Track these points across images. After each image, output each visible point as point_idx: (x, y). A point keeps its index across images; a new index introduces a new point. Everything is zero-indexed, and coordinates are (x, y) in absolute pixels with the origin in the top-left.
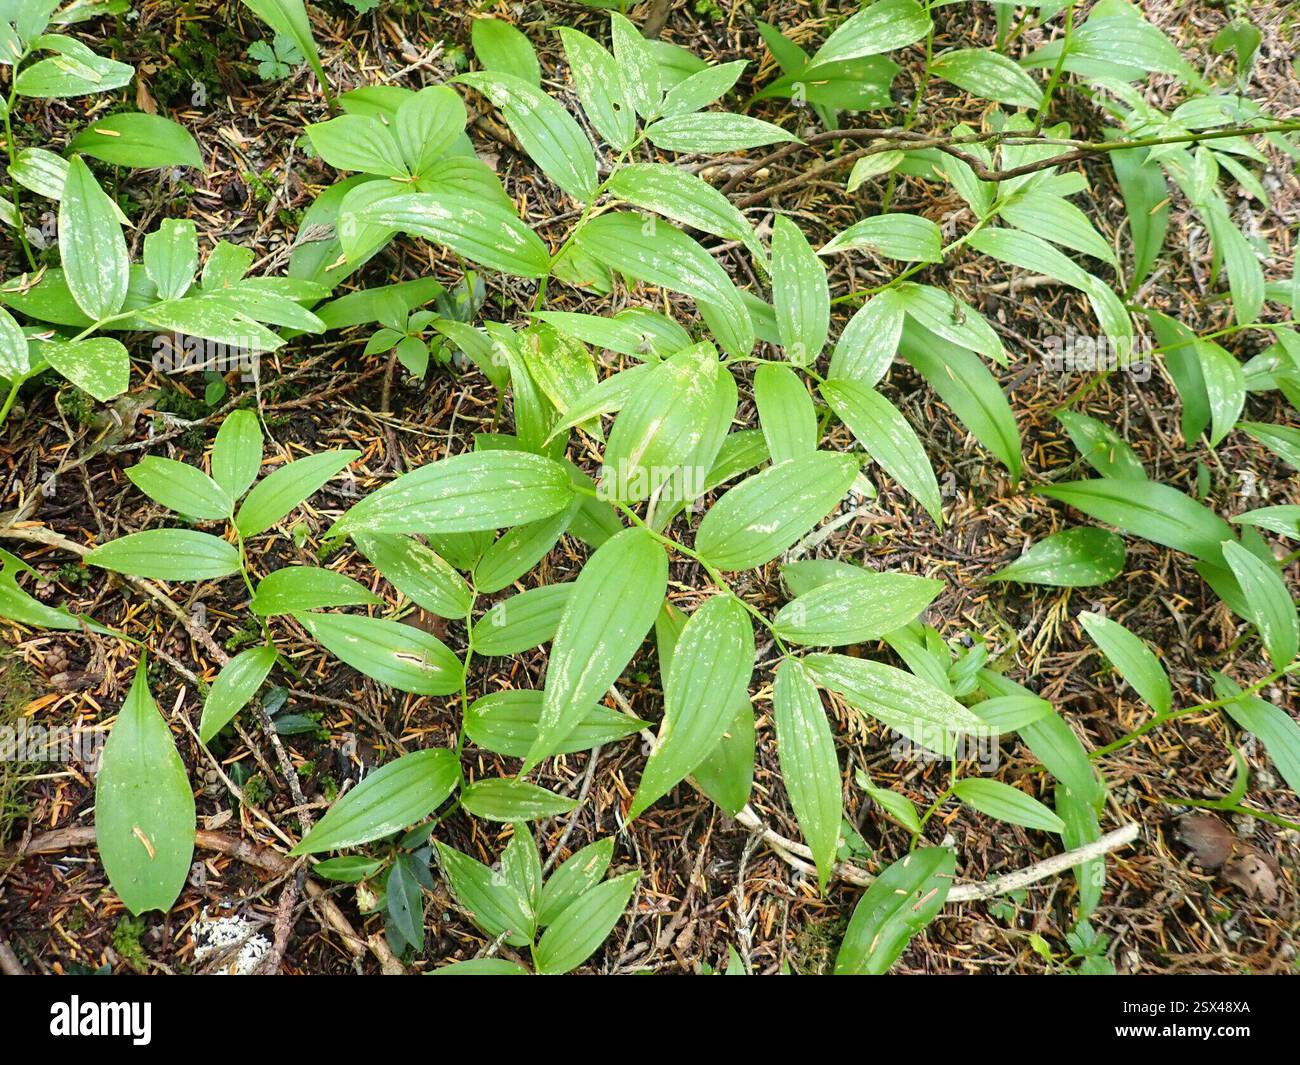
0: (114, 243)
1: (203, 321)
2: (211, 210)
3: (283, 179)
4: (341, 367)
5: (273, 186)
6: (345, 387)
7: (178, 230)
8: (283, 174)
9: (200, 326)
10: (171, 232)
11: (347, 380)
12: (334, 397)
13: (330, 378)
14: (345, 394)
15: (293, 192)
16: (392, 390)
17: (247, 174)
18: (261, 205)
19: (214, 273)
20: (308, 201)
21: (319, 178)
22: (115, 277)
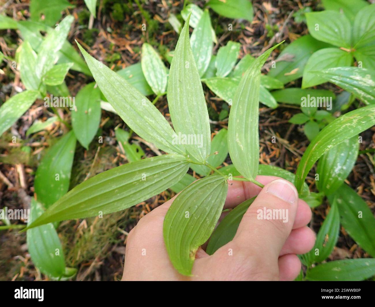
0: (208, 49)
1: (229, 93)
2: (248, 36)
3: (281, 29)
4: (274, 115)
5: (276, 31)
6: (273, 124)
7: (233, 46)
8: (282, 27)
9: (227, 95)
10: (230, 49)
11: (275, 121)
12: (267, 127)
13: (268, 118)
14: (272, 127)
15: (283, 36)
16: (292, 131)
17: (268, 25)
18: (268, 39)
19: (240, 68)
20: (288, 41)
21: (296, 31)
22: (203, 64)
